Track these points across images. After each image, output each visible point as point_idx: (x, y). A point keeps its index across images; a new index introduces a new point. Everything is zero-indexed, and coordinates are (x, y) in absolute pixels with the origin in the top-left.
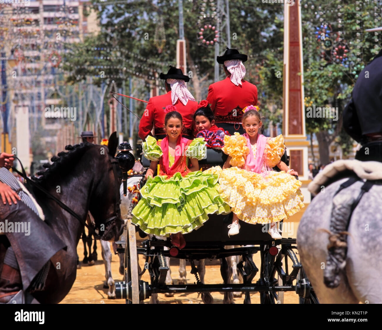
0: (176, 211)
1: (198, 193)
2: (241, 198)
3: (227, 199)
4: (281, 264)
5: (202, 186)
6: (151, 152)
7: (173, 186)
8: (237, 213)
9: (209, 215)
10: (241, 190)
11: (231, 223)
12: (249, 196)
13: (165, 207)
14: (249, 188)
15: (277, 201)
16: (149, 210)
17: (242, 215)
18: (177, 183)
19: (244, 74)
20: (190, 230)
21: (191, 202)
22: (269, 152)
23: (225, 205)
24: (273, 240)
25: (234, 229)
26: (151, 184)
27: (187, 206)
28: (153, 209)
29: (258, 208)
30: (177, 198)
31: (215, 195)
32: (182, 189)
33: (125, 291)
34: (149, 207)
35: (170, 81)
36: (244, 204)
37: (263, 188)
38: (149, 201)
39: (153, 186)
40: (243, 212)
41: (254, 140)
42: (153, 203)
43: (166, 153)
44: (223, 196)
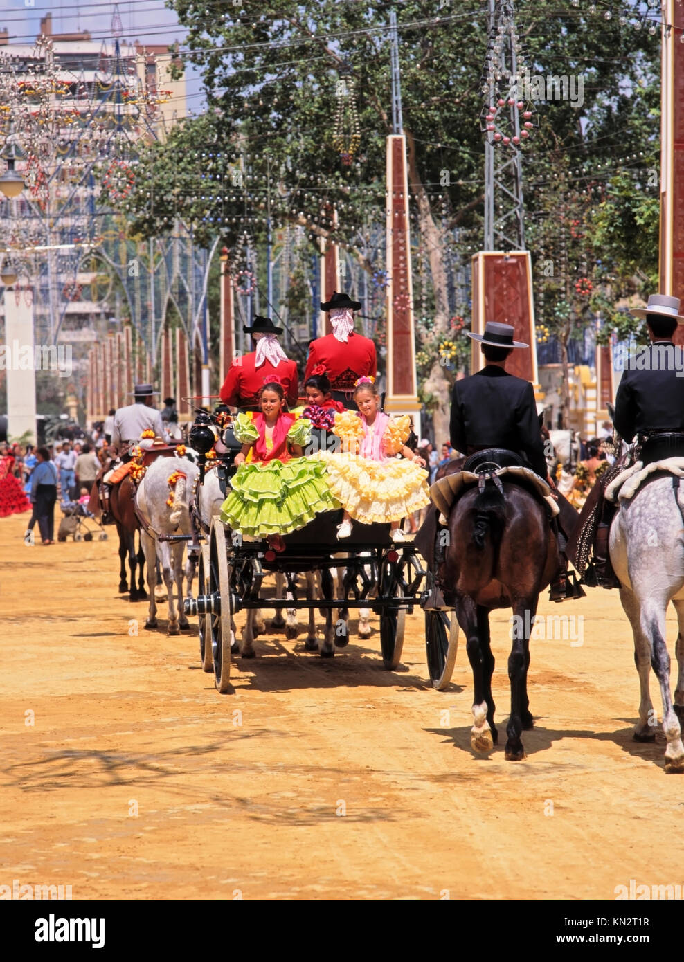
0: (274, 506)
1: (303, 485)
2: (355, 491)
3: (338, 494)
4: (403, 574)
5: (308, 477)
6: (244, 433)
7: (272, 475)
8: (349, 510)
9: (317, 514)
10: (354, 483)
11: (341, 522)
12: (364, 490)
13: (262, 502)
14: (364, 480)
15: (397, 495)
16: (241, 504)
17: (355, 512)
18: (276, 472)
19: (351, 328)
20: (290, 530)
21: (294, 496)
22: (389, 437)
23: (334, 500)
24: (393, 543)
25: (344, 530)
26: (244, 474)
27: (288, 500)
28: (246, 504)
29: (374, 503)
30: (277, 491)
31: (324, 490)
32: (284, 480)
33: (209, 603)
34: (242, 501)
35: (256, 335)
36: (358, 499)
37: (382, 479)
38: (243, 495)
39: (247, 475)
40: (356, 508)
41: (369, 420)
42: (247, 497)
43: (263, 434)
44: (333, 491)
